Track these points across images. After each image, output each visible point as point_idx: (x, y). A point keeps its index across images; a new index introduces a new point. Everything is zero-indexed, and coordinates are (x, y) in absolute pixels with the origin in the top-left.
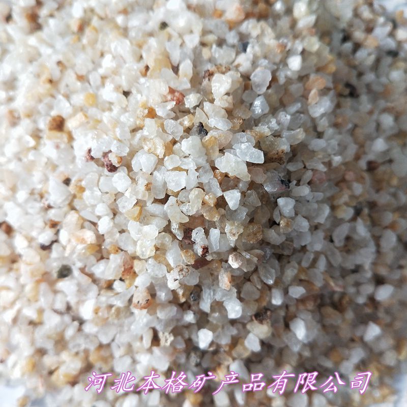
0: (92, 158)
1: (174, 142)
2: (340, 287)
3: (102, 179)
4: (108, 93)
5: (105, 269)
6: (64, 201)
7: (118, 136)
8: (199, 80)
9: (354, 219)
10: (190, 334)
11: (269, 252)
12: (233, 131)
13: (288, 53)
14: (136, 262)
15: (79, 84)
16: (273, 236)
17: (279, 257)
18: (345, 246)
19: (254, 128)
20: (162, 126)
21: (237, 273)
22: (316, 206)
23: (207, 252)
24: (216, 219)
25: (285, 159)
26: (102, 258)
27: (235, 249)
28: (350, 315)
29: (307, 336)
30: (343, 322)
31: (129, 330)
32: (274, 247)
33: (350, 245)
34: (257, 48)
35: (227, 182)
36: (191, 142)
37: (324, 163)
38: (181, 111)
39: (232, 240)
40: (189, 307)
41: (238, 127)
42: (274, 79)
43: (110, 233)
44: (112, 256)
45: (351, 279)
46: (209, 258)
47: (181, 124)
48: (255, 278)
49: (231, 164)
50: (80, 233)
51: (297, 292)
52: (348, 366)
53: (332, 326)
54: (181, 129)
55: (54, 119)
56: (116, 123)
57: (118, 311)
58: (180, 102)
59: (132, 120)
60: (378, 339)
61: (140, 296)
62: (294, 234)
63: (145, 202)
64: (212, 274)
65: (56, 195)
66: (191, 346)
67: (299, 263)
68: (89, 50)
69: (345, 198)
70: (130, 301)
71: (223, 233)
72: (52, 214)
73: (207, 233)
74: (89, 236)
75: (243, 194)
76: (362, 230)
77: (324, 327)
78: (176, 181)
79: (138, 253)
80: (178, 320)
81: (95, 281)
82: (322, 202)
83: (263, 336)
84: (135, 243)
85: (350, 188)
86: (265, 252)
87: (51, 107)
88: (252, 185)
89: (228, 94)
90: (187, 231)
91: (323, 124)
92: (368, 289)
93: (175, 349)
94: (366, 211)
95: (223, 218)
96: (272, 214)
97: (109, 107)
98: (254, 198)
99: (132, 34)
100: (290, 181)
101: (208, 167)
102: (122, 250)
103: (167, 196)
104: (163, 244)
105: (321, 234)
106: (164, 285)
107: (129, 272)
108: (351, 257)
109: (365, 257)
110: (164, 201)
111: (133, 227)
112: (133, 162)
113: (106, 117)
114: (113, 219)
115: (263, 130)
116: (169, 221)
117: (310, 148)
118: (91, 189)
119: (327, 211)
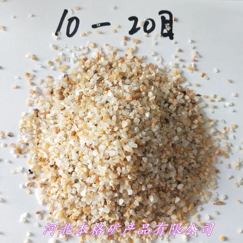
0: (86, 146)
1: (111, 141)
2: (164, 184)
3: (89, 152)
4: (90, 125)
5: (90, 180)
6: (77, 158)
7: (94, 139)
8: (118, 122)
9: (168, 162)
10: (116, 200)
11: (140, 174)
12: (128, 138)
13: (145, 111)
14: (99, 177)
15: (80, 120)
16: (141, 169)
17: (144, 175)
18: (166, 171)
19: (135, 137)
20: (108, 136)
21: (131, 181)
22: (154, 159)
23: (121, 174)
24: (124, 164)
25: (144, 146)
26: (89, 176)
27: (130, 173)
28: (169, 194)
29: (154, 201)
30: (167, 196)
31: (97, 199)
32: (142, 172)
33: (167, 171)
34: (136, 111)
35: (127, 153)
36: (116, 142)
37: (156, 146)
38: (113, 132)
39: (129, 171)
40: (116, 192)
41: (130, 137)
42: (141, 120)
43: (92, 169)
44: (92, 176)
45: (168, 182)
46: (122, 176)
47: (113, 136)
48: (136, 182)
49: (127, 148)
50: (82, 169)
51: (150, 186)
52: (170, 212)
53: (163, 198)
54: (113, 137)
55: (73, 132)
56: (94, 135)
57: (94, 193)
58: (113, 129)
59: (98, 134)
60: (179, 202)
61: (101, 188)
62: (148, 168)
63: (103, 159)
64: (123, 181)
65: (74, 157)
66: (117, 205)
67: (150, 177)
68: (83, 109)
69: (164, 156)
70: (98, 190)
71: (126, 168)
72: (73, 163)
73: (121, 168)
74: (85, 170)
75: (132, 157)
76: (170, 166)
77: (161, 198)
78: (112, 153)
79: (101, 175)
80: (112, 196)
81: (86, 184)
82: (157, 157)
83: (140, 201)
84: (99, 172)
85: (166, 153)
86: (139, 174)
87: (71, 128)
88: (134, 154)
89: (126, 127)
90: (115, 168)
91: (156, 134)
92: (175, 185)
93: (112, 205)
94: (172, 159)
95: (126, 164)
96: (141, 162)
97: (91, 129)
98: (135, 158)
99: (97, 105)
100: (146, 152)
101: (121, 149)
102: (95, 174)
103: (109, 158)
104: (108, 172)
105: (157, 168)
106: (109, 185)
107: (97, 181)
108: (168, 175)
109: (173, 175)
110: (108, 159)
111: (99, 167)
112: (99, 147)
113: (90, 133)
114: (92, 164)
115: (137, 137)
116: (110, 165)
117: (152, 141)
118: (86, 155)
119: (158, 161)
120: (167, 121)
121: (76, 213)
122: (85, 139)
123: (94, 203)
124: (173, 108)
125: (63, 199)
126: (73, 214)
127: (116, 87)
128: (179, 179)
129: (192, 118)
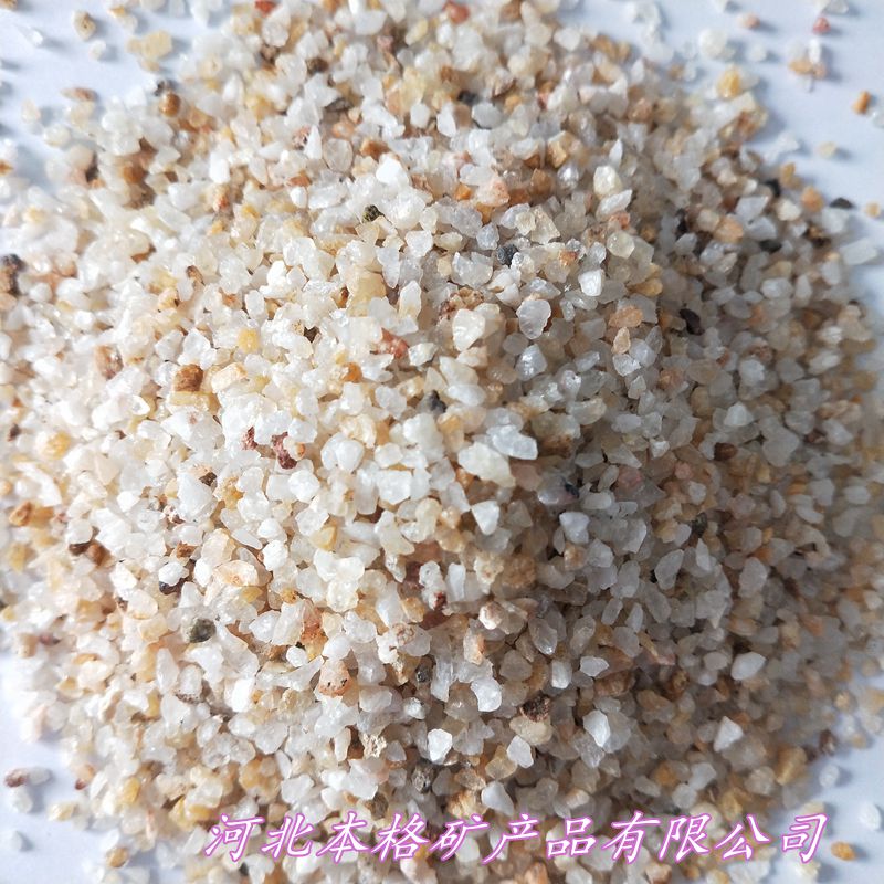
0: (255, 445)
1: (391, 422)
2: (669, 658)
3: (271, 479)
4: (280, 332)
5: (273, 628)
6: (204, 511)
7: (299, 408)
8: (433, 317)
9: (692, 542)
10: (415, 736)
11: (546, 601)
12: (488, 405)
13: (580, 265)
14: (325, 617)
15: (227, 310)
16: (553, 575)
17: (565, 609)
18: (677, 587)
19: (522, 398)
20: (372, 394)
21: (495, 637)
22: (624, 524)
23: (445, 602)
24: (459, 549)
25: (572, 450)
26: (267, 608)
27: (490, 597)
28: (687, 705)
29: (612, 741)
30: (676, 717)
31: (311, 729)
32: (555, 591)
33: (685, 586)
34: (528, 261)
35: (478, 489)
36: (418, 424)
37: (637, 454)
38: (401, 370)
39: (486, 584)
40: (413, 692)
41: (495, 398)
42: (556, 311)
43: (284, 568)
44: (284, 607)
45: (688, 643)
46: (447, 612)
47: (403, 392)
48: (523, 643)
49: (482, 460)
50: (230, 567)
51: (595, 666)
52: (685, 794)
53: (657, 723)
54: (403, 401)
55: (185, 372)
56: (297, 386)
57: (294, 696)
58: (401, 355)
59: (321, 382)
60: (738, 745)
61: (332, 674)
62: (588, 571)
63: (343, 519)
64: (452, 638)
65: (190, 501)
66: (416, 759)
67: (598, 618)
68: (242, 249)
69: (675, 508)
70: (315, 681)
71: (470, 571)
72: (183, 534)
73: (444, 571)
74: (248, 573)
75: (504, 507)
76: (705, 560)
77: (643, 724)
78: (396, 488)
79: (330, 604)
80: (394, 714)
81: (253, 647)
82: (636, 515)
83: (537, 742)
84: (325, 585)
85: (683, 491)
86: (540, 602)
87: (179, 350)
88: (518, 493)
89: (478, 343)
90: (412, 567)
91: (637, 387)
92: (719, 660)
93: (388, 762)
94: (714, 527)
95: (470, 547)
96: (551, 539)
97: (282, 357)
98: (521, 514)
99: (318, 227)
100: (580, 484)
101: (446, 463)
102: (302, 597)
103: (379, 511)
104: (371, 589)
105: (634, 569)
106: (375, 657)
107: (313, 632)
108: (687, 607)
109: (713, 606)
110: (374, 518)
111: (322, 560)
112: (324, 454)
113: (277, 374)
114: (288, 544)
115: (537, 402)
116: (382, 551)
117: (615, 428)
118: (252, 496)
119: (643, 531)
120: (692, 325)
121: (205, 789)
122: (251, 405)
123: (299, 745)
124: (718, 258)
125: (138, 717)
126: (191, 799)
127: (424, 142)
128: (745, 630)
129: (814, 315)
